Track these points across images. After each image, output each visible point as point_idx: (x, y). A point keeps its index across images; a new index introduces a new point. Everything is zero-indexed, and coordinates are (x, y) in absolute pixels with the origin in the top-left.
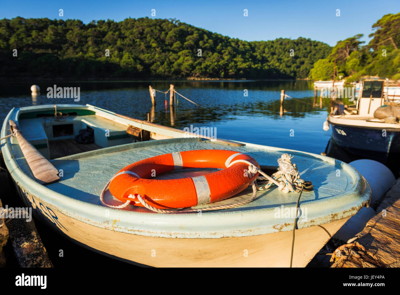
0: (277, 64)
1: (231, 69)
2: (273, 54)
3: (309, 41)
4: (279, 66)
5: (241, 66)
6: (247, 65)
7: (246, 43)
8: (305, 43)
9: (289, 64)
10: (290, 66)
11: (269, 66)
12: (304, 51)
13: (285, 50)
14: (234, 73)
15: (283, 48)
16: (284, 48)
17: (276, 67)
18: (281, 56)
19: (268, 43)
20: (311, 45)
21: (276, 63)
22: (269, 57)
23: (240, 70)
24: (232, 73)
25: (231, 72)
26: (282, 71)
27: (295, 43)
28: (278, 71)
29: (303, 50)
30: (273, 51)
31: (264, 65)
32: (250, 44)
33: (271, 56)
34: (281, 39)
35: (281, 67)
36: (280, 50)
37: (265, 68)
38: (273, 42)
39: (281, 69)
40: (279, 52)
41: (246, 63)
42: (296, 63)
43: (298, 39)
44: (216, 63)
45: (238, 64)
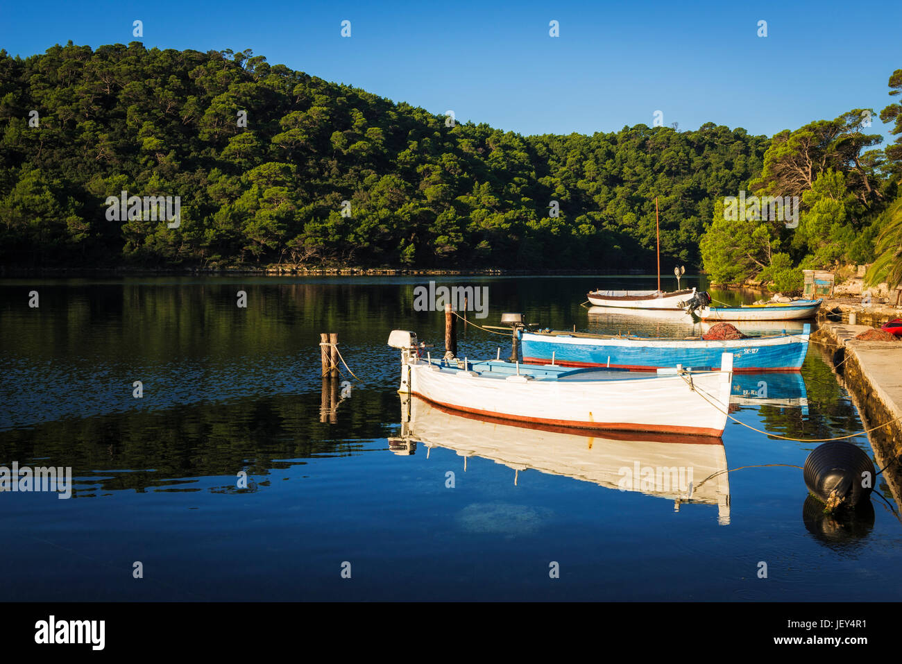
0: (628, 218)
1: (444, 234)
2: (614, 180)
3: (739, 136)
4: (635, 225)
5: (482, 224)
6: (507, 221)
7: (516, 143)
8: (727, 144)
9: (670, 218)
10: (676, 226)
11: (598, 224)
12: (725, 172)
13: (657, 166)
14: (454, 248)
15: (648, 163)
16: (654, 160)
17: (624, 226)
18: (642, 187)
19: (594, 144)
20: (746, 152)
21: (623, 213)
22: (598, 191)
23: (478, 236)
24: (447, 249)
25: (442, 246)
26: (644, 241)
27: (690, 143)
28: (629, 242)
29: (718, 170)
30: (614, 172)
31: (578, 219)
32: (528, 145)
33: (605, 189)
34: (642, 128)
35: (641, 229)
36: (639, 168)
37: (578, 230)
38: (613, 140)
39: (643, 236)
40: (635, 174)
41: (505, 212)
42: (695, 213)
43: (702, 129)
44: (384, 213)
45: (475, 214)
